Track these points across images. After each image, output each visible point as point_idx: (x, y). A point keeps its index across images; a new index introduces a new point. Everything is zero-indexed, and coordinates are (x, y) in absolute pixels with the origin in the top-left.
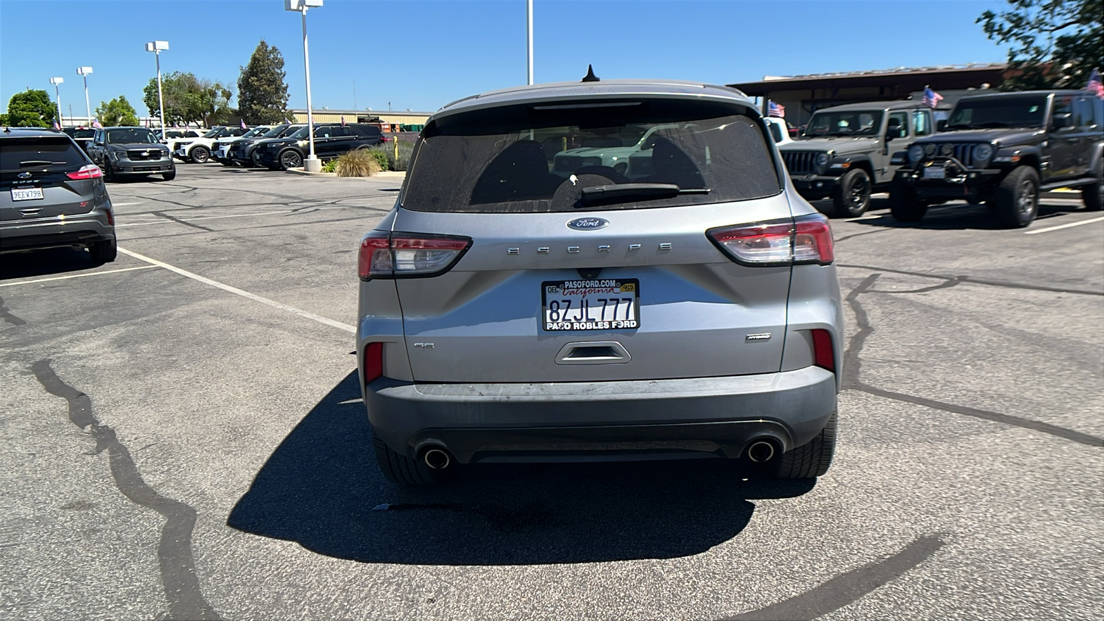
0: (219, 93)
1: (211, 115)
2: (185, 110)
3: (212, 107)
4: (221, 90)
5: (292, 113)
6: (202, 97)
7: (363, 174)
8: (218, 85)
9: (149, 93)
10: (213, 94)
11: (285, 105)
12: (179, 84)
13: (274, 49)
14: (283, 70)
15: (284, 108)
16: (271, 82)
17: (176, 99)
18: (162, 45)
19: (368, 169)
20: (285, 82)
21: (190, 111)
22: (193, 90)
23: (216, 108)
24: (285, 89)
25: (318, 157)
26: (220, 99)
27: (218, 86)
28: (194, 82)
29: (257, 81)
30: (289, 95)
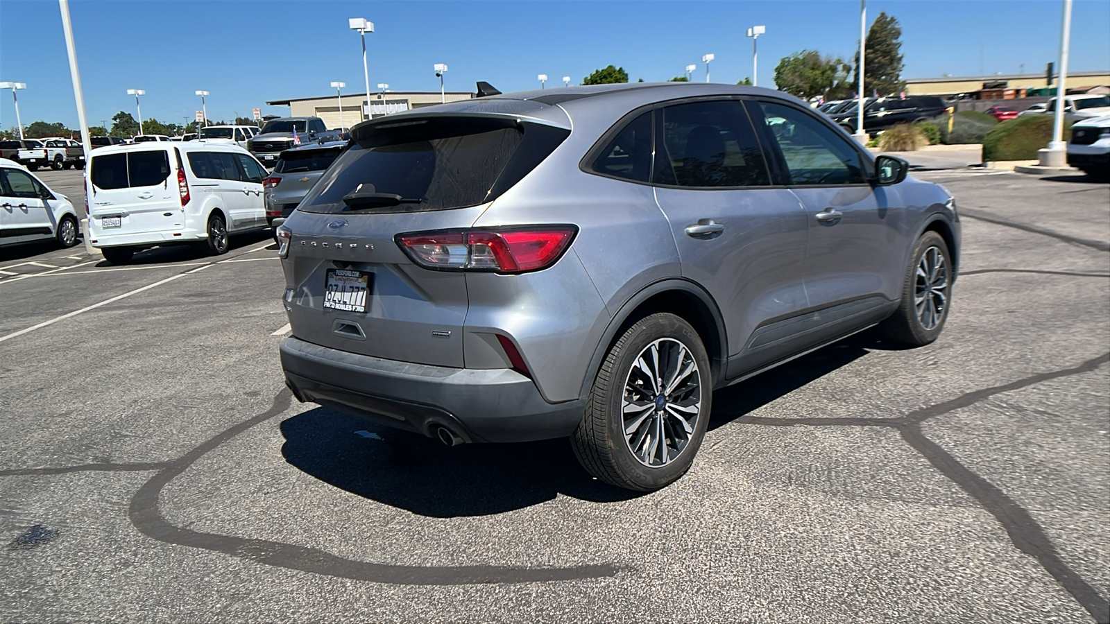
0: (840, 67)
1: (830, 91)
2: (807, 87)
3: (831, 83)
4: (842, 65)
5: (904, 83)
6: (823, 73)
7: (907, 148)
8: (839, 60)
9: (779, 73)
10: (834, 69)
11: (898, 76)
12: (804, 62)
13: (893, 20)
14: (900, 40)
15: (896, 79)
16: (886, 53)
17: (800, 76)
18: (760, 30)
19: (913, 143)
20: (901, 52)
21: (811, 88)
22: (816, 67)
23: (835, 82)
24: (900, 59)
25: (866, 132)
26: (840, 73)
27: (839, 62)
28: (818, 59)
29: (873, 53)
30: (903, 66)
